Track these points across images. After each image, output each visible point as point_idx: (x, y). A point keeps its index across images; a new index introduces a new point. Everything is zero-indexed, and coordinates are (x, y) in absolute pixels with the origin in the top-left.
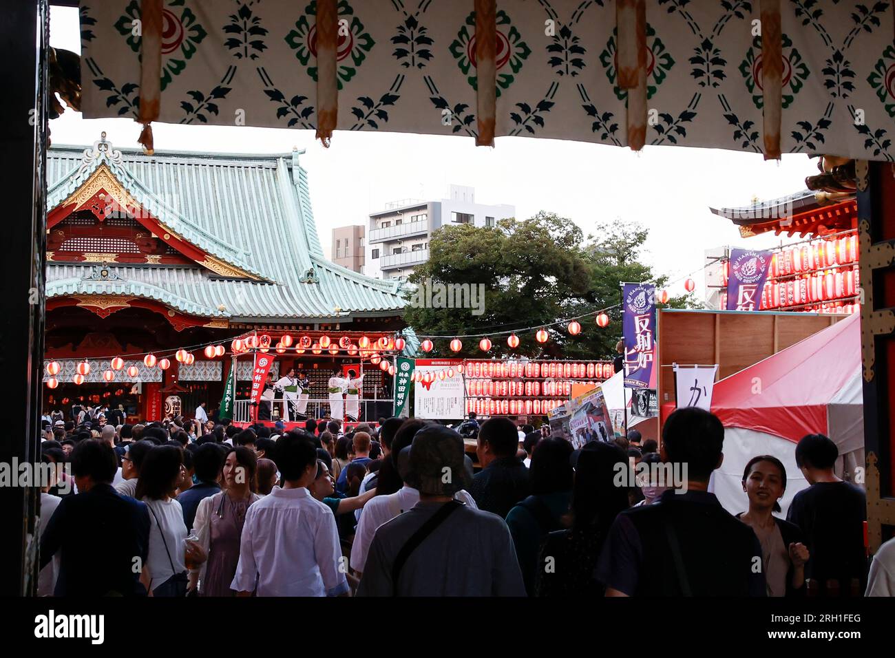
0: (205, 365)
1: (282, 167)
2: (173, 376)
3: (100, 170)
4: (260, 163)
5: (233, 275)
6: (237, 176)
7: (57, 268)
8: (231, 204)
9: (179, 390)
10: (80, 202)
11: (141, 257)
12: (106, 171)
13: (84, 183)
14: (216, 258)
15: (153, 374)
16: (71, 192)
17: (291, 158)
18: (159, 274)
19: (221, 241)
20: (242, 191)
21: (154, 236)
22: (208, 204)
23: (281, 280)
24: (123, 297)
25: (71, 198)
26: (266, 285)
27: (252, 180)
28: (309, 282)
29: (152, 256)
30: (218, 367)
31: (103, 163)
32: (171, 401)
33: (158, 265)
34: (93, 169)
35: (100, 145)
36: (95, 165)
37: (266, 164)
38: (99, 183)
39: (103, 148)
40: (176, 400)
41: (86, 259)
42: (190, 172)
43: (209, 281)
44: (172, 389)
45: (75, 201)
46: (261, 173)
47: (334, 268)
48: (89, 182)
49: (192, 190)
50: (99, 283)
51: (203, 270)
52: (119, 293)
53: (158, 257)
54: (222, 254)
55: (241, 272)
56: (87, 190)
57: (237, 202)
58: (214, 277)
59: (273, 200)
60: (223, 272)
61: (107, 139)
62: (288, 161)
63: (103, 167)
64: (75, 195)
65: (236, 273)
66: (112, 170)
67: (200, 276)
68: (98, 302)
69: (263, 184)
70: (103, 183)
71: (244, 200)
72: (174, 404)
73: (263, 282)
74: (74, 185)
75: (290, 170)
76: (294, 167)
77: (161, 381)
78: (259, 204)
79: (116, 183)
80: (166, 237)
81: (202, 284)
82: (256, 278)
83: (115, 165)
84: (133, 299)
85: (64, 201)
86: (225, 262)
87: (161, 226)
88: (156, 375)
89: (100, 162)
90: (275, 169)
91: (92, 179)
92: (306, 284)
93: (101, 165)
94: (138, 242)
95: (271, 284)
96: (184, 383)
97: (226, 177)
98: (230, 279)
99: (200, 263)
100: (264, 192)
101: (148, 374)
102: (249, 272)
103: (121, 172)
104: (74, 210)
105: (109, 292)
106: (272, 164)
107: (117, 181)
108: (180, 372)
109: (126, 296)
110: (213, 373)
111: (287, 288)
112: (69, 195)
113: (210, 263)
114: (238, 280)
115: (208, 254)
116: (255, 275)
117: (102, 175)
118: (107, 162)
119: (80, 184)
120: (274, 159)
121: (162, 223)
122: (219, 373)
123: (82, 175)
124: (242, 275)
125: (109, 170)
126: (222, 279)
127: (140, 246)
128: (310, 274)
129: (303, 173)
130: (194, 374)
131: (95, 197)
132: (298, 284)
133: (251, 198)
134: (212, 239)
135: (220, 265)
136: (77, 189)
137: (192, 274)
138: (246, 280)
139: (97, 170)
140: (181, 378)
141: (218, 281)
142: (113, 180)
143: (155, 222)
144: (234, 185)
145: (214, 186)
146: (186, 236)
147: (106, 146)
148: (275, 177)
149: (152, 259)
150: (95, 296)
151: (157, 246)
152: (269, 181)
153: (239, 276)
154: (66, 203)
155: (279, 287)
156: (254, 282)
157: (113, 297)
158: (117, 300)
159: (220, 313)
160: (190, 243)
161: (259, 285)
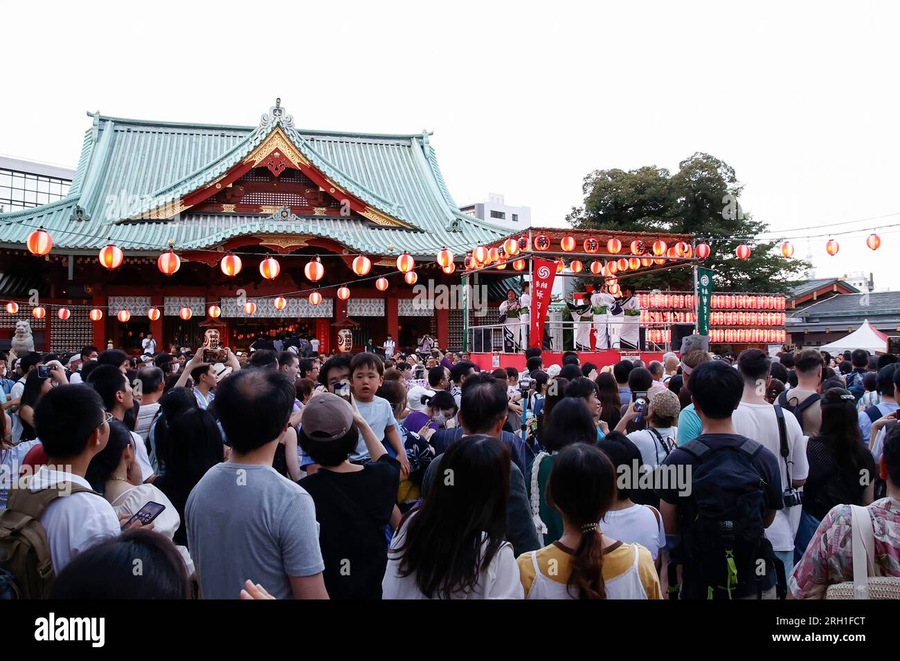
0: (370, 302)
1: (416, 144)
2: (344, 311)
3: (275, 131)
4: (398, 142)
5: (390, 224)
6: (380, 152)
7: (238, 218)
8: (378, 171)
9: (351, 324)
10: (258, 160)
11: (310, 209)
12: (280, 132)
13: (262, 142)
14: (376, 209)
15: (325, 310)
16: (251, 150)
17: (422, 138)
18: (325, 224)
19: (378, 195)
20: (386, 162)
21: (321, 189)
22: (359, 171)
23: (430, 229)
24: (302, 235)
25: (251, 156)
26: (419, 233)
27: (392, 155)
28: (454, 231)
29: (319, 209)
30: (382, 304)
31: (278, 125)
32: (343, 334)
33: (324, 216)
34: (270, 130)
35: (275, 111)
36: (271, 126)
37: (402, 142)
38: (274, 143)
39: (277, 113)
40: (348, 333)
41: (262, 211)
42: (342, 147)
43: (369, 229)
44: (344, 323)
45: (254, 159)
46: (399, 149)
47: (473, 221)
48: (266, 142)
49: (345, 161)
50: (280, 223)
51: (364, 220)
52: (298, 232)
53: (324, 209)
54: (380, 206)
55: (397, 222)
56: (264, 150)
57: (383, 170)
58: (373, 226)
59: (411, 169)
60: (380, 222)
61: (281, 106)
62: (420, 140)
63: (277, 129)
64: (254, 153)
65: (392, 222)
66: (286, 131)
67: (361, 225)
68: (279, 241)
69: (401, 158)
70: (278, 143)
71: (388, 169)
72: (346, 336)
73: (416, 230)
74: (253, 144)
75: (422, 147)
76: (425, 145)
77: (332, 316)
78: (401, 172)
79: (289, 143)
80: (332, 191)
81: (363, 231)
82: (409, 227)
83: (288, 128)
84: (311, 238)
85: (245, 158)
86: (383, 213)
87: (328, 181)
88: (327, 311)
89: (275, 124)
90: (409, 147)
91: (268, 139)
92: (451, 233)
93: (276, 127)
94: (307, 196)
95: (422, 232)
96: (352, 318)
97: (371, 152)
98: (387, 228)
99: (361, 213)
100: (404, 163)
101: (320, 310)
102: (403, 222)
103: (293, 133)
104: (253, 167)
105: (289, 232)
106: (407, 143)
107: (290, 141)
108: (349, 308)
109: (305, 235)
110: (377, 309)
111: (437, 235)
112: (249, 153)
113: (370, 214)
114: (394, 229)
115: (368, 205)
116: (408, 225)
117: (276, 136)
118: (281, 124)
119: (258, 142)
120: (409, 138)
121: (329, 178)
122: (383, 309)
123: (259, 136)
124: (397, 224)
125: (283, 131)
126: (380, 228)
127: (308, 200)
128: (455, 224)
129: (432, 150)
130: (360, 310)
131: (271, 155)
132: (445, 233)
133: (393, 167)
134: (371, 193)
135: (378, 215)
136: (255, 147)
137: (353, 224)
138: (401, 229)
139: (272, 131)
140: (350, 313)
141: (376, 230)
142: (287, 140)
143: (322, 176)
144: (379, 157)
145: (362, 158)
146: (349, 190)
147: (280, 111)
148: (410, 152)
149: (318, 211)
150: (276, 235)
151: (324, 199)
152: (406, 155)
153: (394, 225)
154: (246, 160)
155: (430, 234)
156: (408, 231)
157: (293, 236)
158: (296, 239)
159: (390, 252)
160: (353, 196)
161: (412, 233)
